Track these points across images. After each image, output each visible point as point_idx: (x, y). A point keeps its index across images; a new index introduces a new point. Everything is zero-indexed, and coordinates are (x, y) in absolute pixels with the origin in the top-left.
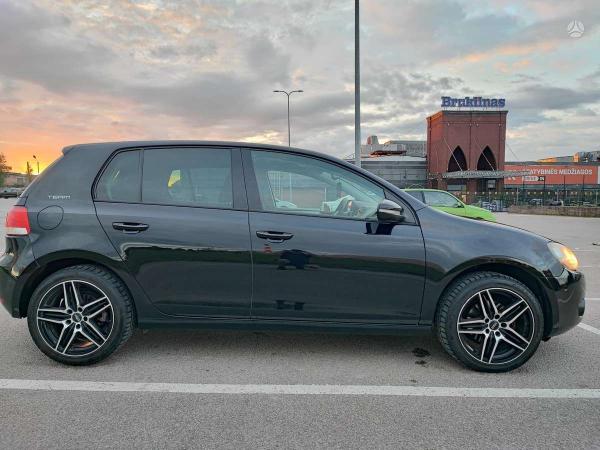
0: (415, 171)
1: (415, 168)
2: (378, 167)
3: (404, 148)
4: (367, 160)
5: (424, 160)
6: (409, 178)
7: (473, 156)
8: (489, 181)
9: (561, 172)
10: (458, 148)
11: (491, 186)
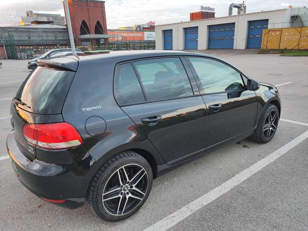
0: (61, 34)
1: (61, 32)
2: (37, 32)
3: (51, 19)
4: (29, 27)
5: (65, 27)
6: (58, 38)
7: (92, 25)
8: (101, 40)
9: (131, 35)
10: (84, 20)
11: (102, 42)
